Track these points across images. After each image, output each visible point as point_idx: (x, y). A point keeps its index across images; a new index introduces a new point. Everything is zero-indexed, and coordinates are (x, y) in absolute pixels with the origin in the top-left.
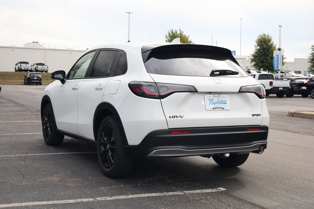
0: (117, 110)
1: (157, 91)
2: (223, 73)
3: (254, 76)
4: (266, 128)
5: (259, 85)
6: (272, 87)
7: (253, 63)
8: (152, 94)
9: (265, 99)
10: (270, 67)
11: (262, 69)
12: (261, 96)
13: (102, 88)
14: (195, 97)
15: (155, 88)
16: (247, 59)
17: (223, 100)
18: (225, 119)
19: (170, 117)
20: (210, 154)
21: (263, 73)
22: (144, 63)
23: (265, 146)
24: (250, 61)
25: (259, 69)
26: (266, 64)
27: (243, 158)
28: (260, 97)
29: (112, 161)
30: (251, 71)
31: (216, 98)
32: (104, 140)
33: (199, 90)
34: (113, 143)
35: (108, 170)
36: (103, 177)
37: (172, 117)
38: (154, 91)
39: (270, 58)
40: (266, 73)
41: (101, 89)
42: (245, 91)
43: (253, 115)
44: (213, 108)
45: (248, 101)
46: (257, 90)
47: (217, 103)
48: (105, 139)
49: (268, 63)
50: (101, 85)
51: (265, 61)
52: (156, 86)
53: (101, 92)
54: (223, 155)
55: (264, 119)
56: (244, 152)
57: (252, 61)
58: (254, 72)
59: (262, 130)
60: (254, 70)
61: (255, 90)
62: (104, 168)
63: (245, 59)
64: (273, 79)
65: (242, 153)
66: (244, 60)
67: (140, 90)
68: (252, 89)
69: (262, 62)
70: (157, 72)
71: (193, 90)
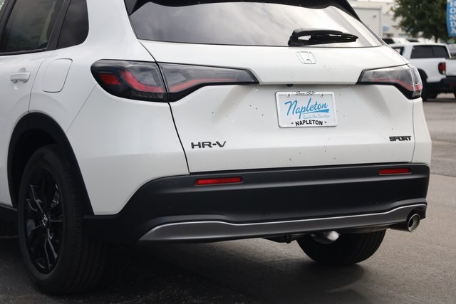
0: (65, 130)
1: (161, 82)
2: (321, 38)
3: (402, 50)
4: (423, 170)
5: (406, 67)
6: (444, 77)
7: (400, 19)
8: (149, 90)
9: (420, 99)
10: (438, 28)
11: (420, 33)
12: (412, 92)
13: (27, 78)
14: (254, 95)
15: (155, 76)
16: (386, 9)
17: (321, 102)
18: (325, 149)
19: (193, 146)
20: (290, 234)
21: (423, 41)
22: (129, 15)
23: (421, 213)
24: (392, 13)
25: (414, 34)
26: (431, 21)
27: (371, 241)
28: (409, 95)
29: (56, 256)
30: (394, 39)
31: (303, 99)
32: (34, 205)
33: (263, 79)
34: (55, 212)
35: (46, 276)
36: (34, 295)
37: (199, 145)
38: (155, 84)
39: (439, 5)
40: (431, 42)
41: (25, 81)
42: (372, 79)
43: (393, 139)
44: (297, 123)
45: (380, 105)
46: (403, 79)
47: (304, 109)
48: (38, 201)
49: (436, 20)
50: (24, 70)
51: (427, 13)
52: (158, 72)
53: (26, 89)
54: (323, 234)
55: (419, 148)
56: (373, 228)
57: (397, 13)
58: (401, 41)
59: (413, 174)
60: (401, 35)
61: (397, 78)
62: (36, 272)
63: (379, 9)
64: (447, 57)
65: (367, 231)
66: (376, 13)
67: (121, 80)
68: (390, 77)
69: (421, 16)
70: (161, 37)
71: (248, 80)
